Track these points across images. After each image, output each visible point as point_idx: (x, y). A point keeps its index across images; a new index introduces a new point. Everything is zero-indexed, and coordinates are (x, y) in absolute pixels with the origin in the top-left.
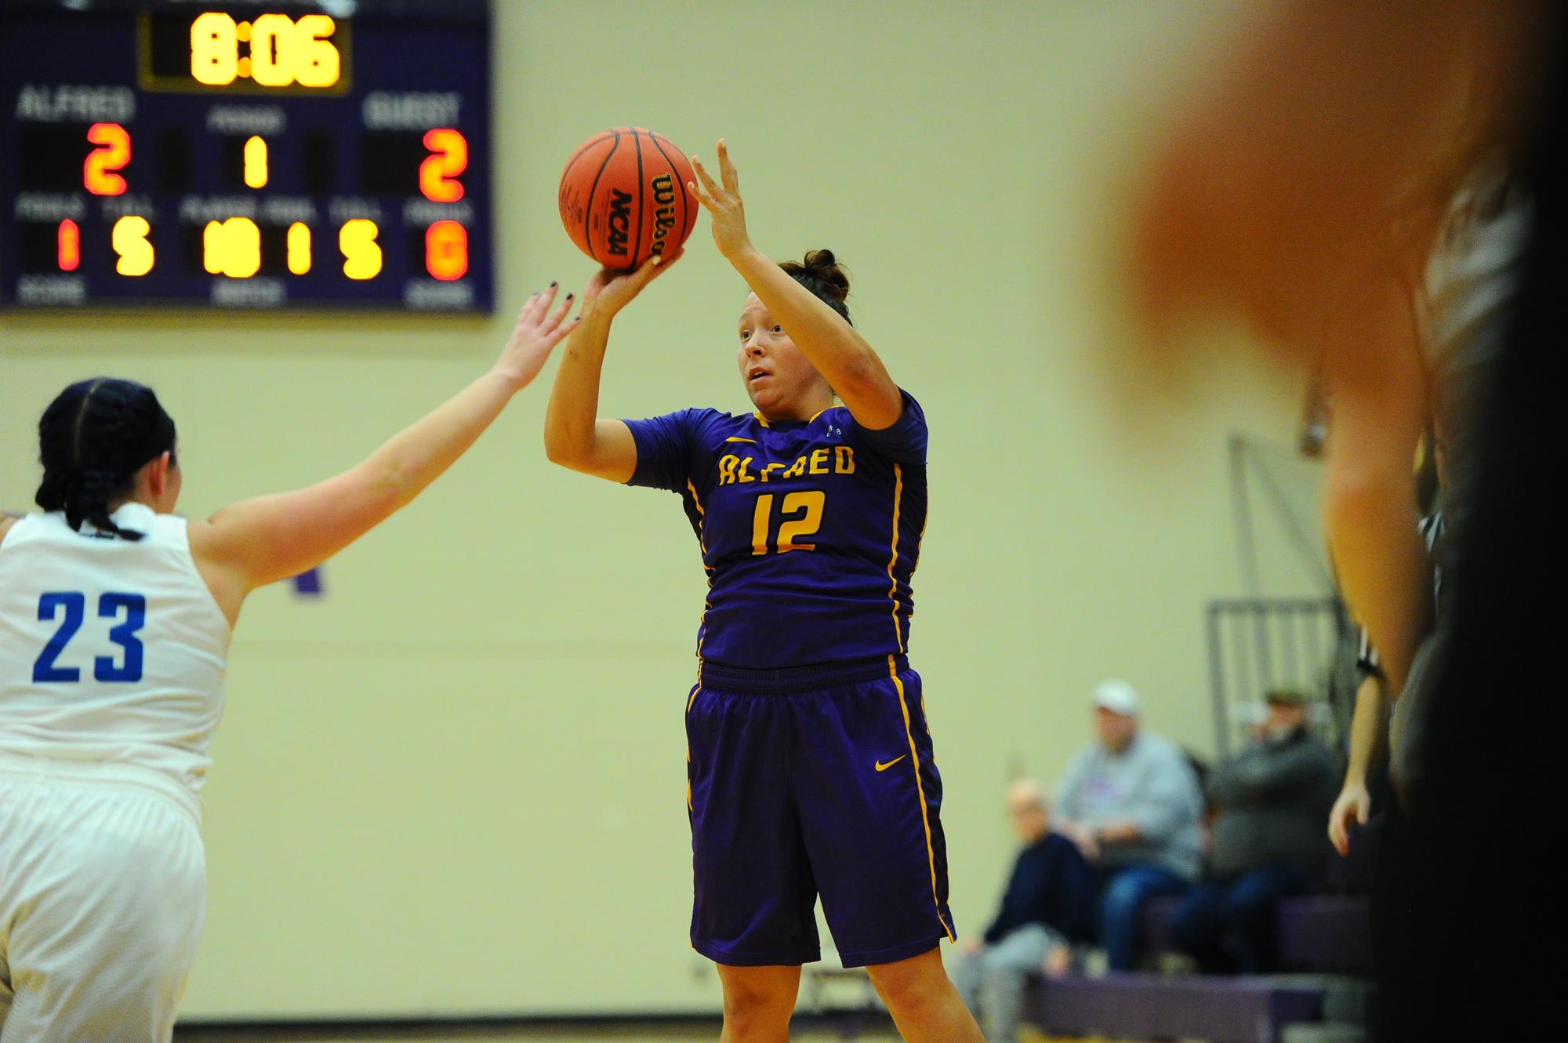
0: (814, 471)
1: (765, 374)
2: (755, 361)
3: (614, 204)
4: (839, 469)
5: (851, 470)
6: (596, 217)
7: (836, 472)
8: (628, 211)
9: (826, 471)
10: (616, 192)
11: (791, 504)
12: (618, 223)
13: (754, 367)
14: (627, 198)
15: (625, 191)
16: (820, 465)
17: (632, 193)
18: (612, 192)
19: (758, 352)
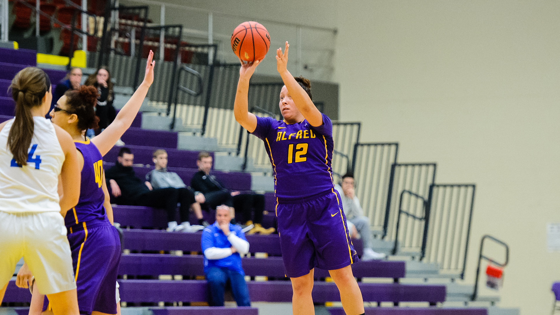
0: (305, 137)
1: (288, 109)
2: (285, 106)
4: (312, 137)
5: (315, 137)
7: (311, 137)
9: (308, 137)
11: (299, 146)
13: (284, 108)
16: (307, 135)
19: (286, 103)
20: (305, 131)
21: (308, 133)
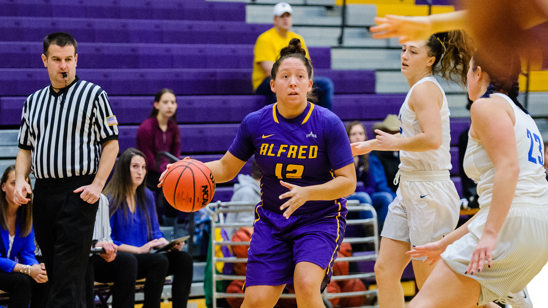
2: (294, 89)
3: (204, 191)
5: (315, 157)
6: (198, 198)
7: (309, 157)
8: (207, 191)
9: (305, 157)
10: (203, 187)
11: (290, 167)
12: (205, 196)
14: (206, 187)
15: (205, 185)
17: (207, 184)
18: (201, 187)
20: (302, 147)
21: (305, 152)
